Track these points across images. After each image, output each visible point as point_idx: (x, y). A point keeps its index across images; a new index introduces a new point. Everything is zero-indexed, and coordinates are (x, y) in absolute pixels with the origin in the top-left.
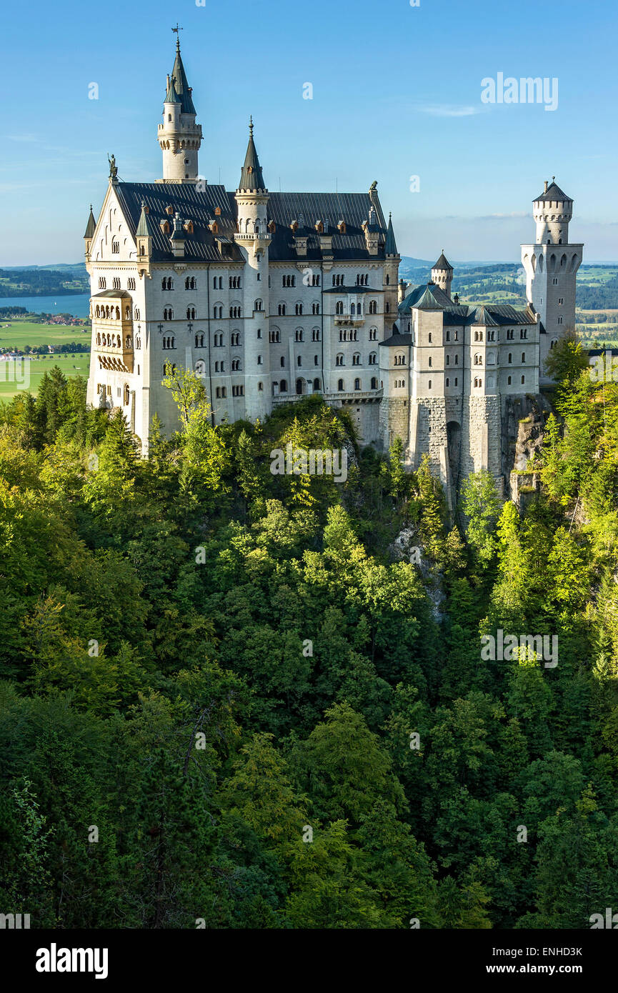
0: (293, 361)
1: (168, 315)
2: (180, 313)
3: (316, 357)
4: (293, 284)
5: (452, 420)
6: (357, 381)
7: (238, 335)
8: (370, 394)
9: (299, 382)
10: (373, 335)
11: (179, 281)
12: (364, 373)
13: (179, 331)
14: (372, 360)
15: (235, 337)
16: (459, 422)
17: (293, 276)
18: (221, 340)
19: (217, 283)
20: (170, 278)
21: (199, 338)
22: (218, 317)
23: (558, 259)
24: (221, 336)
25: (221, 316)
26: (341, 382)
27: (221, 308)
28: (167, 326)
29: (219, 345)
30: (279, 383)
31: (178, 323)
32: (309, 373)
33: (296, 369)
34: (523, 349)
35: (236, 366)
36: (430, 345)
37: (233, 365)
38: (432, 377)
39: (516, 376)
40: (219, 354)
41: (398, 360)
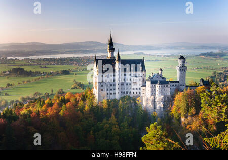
3: (130, 88)
7: (115, 84)
8: (139, 95)
9: (127, 92)
10: (140, 85)
12: (138, 91)
14: (140, 89)
21: (107, 85)
23: (182, 70)
24: (112, 84)
26: (134, 92)
30: (123, 92)
32: (129, 90)
34: (167, 88)
35: (114, 89)
36: (148, 87)
39: (165, 93)
40: (111, 87)
41: (143, 89)
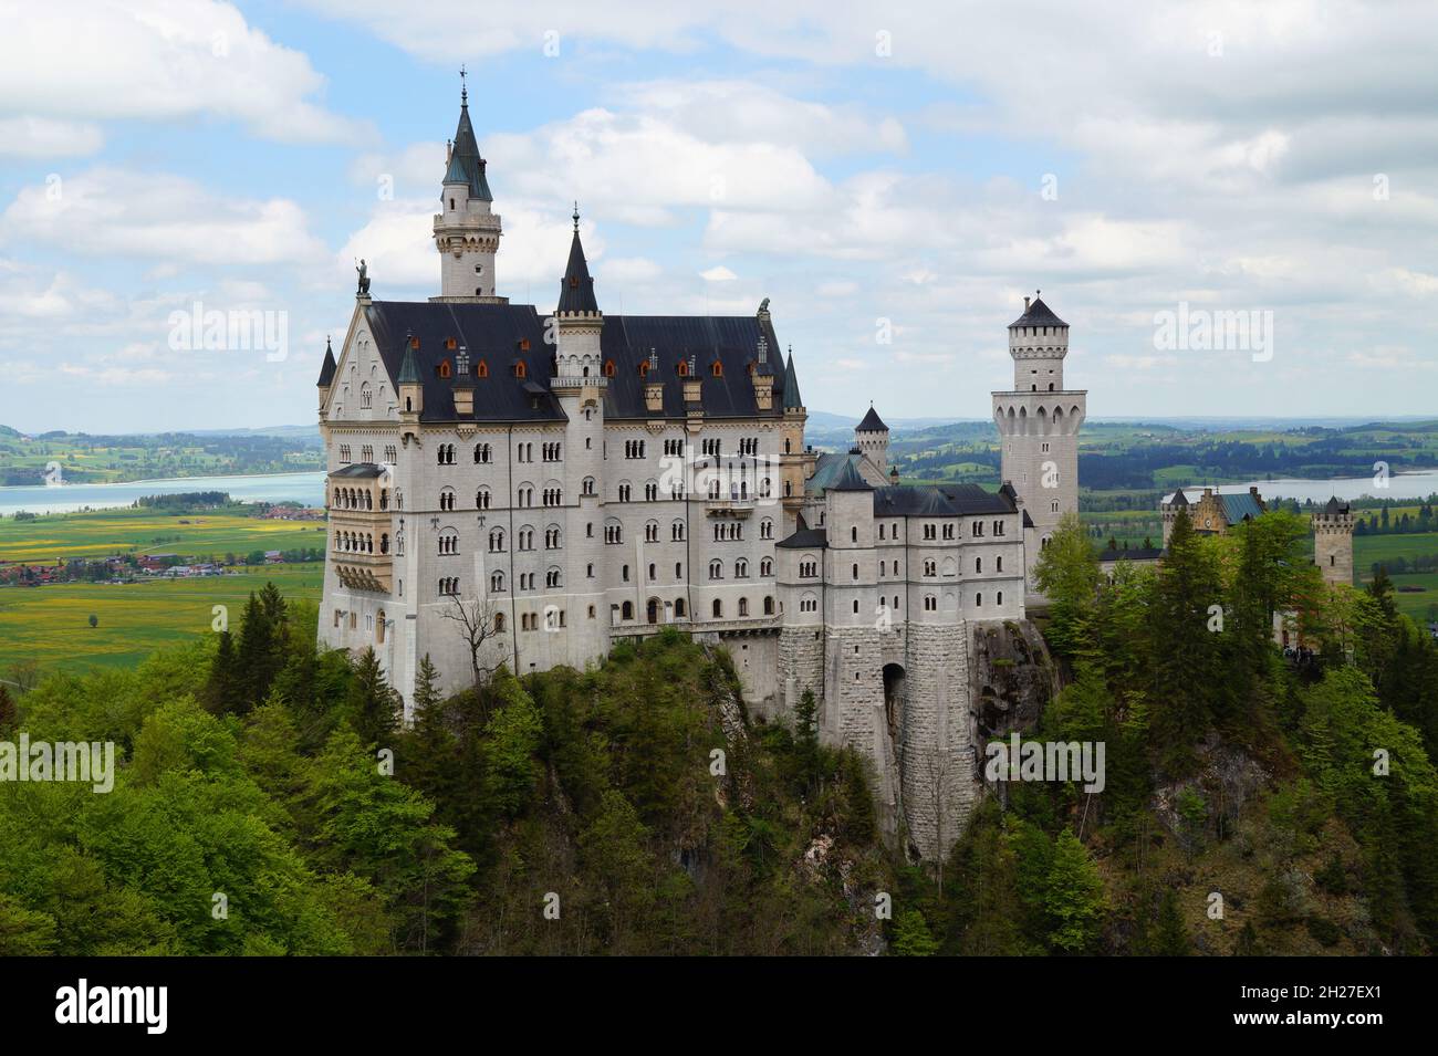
0: (643, 572)
1: (447, 502)
2: (465, 500)
3: (678, 565)
4: (641, 454)
5: (891, 661)
6: (743, 601)
7: (556, 532)
8: (763, 621)
9: (653, 605)
10: (766, 529)
11: (464, 451)
12: (754, 589)
13: (466, 527)
14: (766, 569)
15: (552, 535)
16: (902, 664)
17: (642, 442)
18: (529, 541)
19: (524, 452)
20: (450, 446)
21: (496, 538)
22: (525, 505)
23: (1050, 413)
24: (530, 534)
25: (529, 504)
26: (717, 604)
27: (529, 491)
28: (446, 519)
29: (526, 546)
30: (620, 605)
31: (462, 515)
32: (667, 590)
33: (646, 584)
34: (999, 551)
35: (553, 580)
36: (854, 545)
37: (549, 579)
38: (858, 595)
39: (989, 593)
40: (527, 562)
41: (806, 570)
